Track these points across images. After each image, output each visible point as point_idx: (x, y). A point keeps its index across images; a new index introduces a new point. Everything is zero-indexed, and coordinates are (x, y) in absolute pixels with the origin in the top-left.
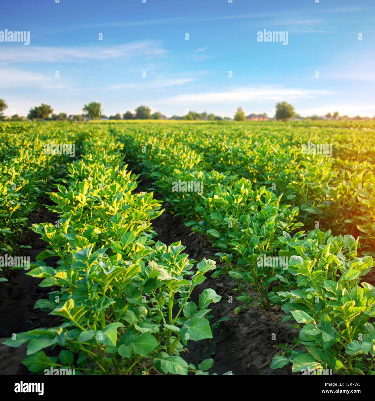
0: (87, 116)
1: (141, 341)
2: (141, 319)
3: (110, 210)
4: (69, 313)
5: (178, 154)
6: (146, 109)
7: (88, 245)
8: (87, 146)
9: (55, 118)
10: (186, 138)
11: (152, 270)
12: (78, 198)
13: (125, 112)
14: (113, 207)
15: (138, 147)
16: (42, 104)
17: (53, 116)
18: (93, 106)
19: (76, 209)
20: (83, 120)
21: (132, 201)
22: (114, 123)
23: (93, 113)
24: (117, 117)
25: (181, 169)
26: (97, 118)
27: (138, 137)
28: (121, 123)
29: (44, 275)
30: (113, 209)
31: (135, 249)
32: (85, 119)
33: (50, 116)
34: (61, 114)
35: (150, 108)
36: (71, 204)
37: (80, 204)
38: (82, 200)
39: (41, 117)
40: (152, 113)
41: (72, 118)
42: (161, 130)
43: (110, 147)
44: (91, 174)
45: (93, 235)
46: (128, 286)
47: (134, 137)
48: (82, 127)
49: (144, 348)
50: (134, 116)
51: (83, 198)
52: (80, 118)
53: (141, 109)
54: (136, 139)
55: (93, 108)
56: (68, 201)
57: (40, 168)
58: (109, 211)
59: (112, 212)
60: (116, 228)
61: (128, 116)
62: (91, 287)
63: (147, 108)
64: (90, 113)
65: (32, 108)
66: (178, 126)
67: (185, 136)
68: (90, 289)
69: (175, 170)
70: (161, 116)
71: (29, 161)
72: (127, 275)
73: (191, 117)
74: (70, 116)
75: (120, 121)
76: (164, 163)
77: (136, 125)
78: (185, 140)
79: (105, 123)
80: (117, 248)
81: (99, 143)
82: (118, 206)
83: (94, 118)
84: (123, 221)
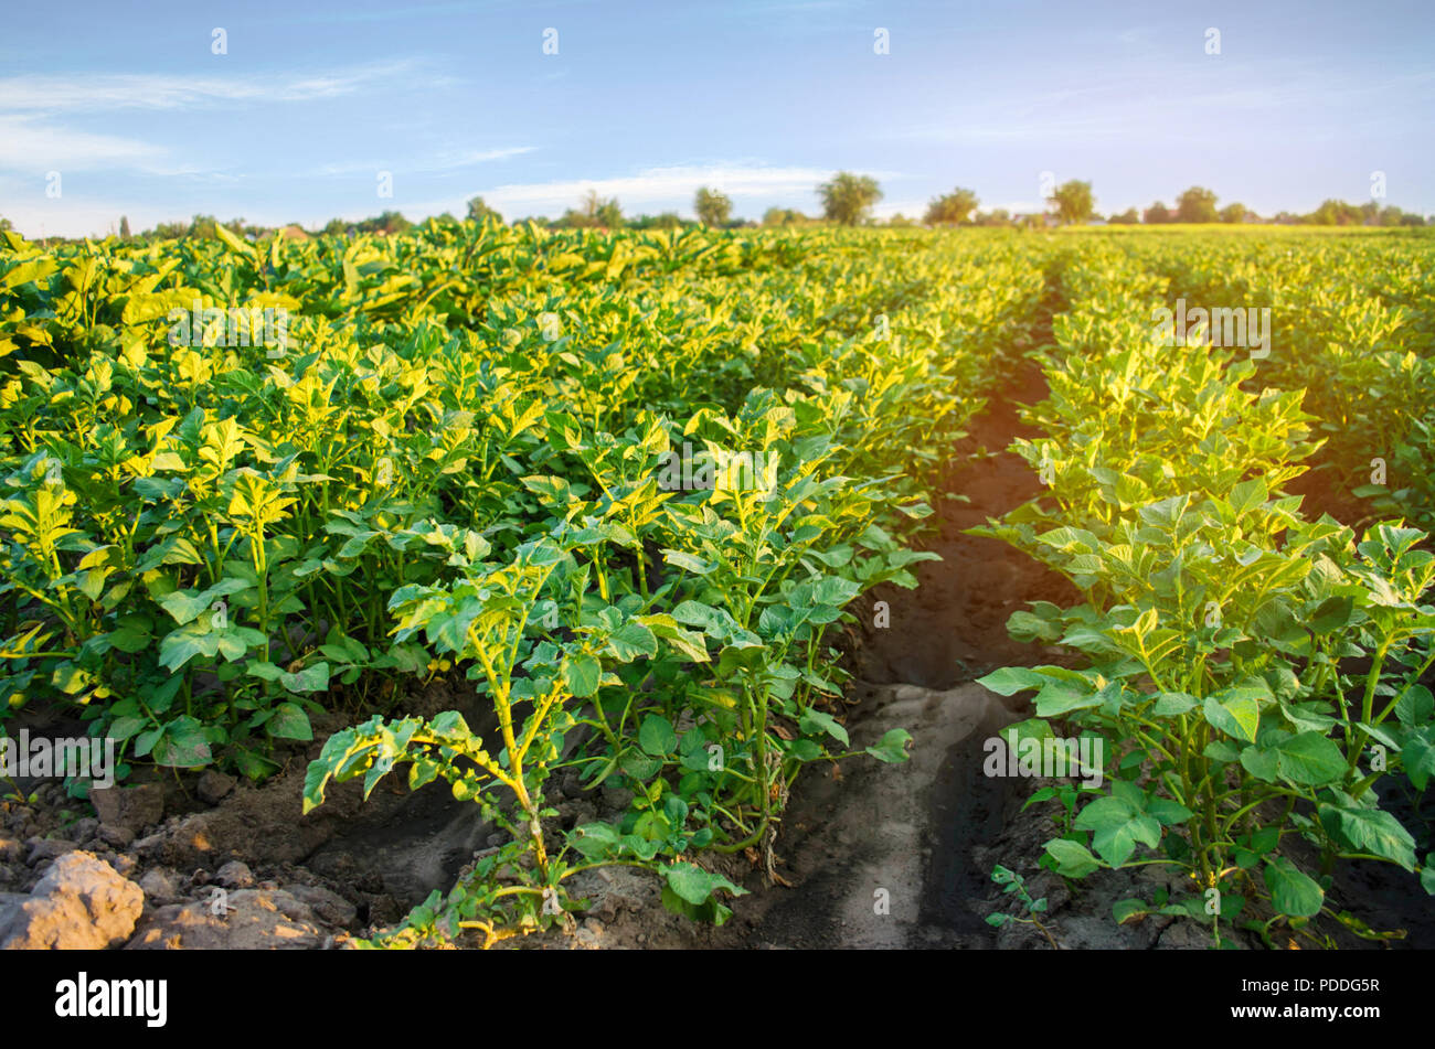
0: (1057, 216)
1: (1300, 749)
2: (1282, 700)
3: (1194, 424)
4: (1141, 640)
5: (1334, 305)
6: (1204, 196)
7: (1146, 499)
8: (1079, 281)
9: (982, 222)
10: (1337, 266)
11: (1324, 582)
12: (1113, 389)
13: (1149, 205)
14: (1203, 418)
15: (1204, 289)
16: (957, 189)
17: (978, 217)
18: (1073, 191)
19: (1103, 414)
20: (1044, 225)
21: (1244, 408)
22: (1120, 233)
23: (1072, 209)
24: (1129, 219)
25: (1346, 344)
26: (1081, 221)
27: (1201, 263)
28: (1139, 233)
29: (1076, 546)
30: (1201, 423)
31: (1269, 525)
32: (1051, 223)
33: (971, 216)
34: (996, 212)
35: (1216, 191)
36: (1095, 403)
37: (1114, 405)
38: (1120, 396)
39: (952, 218)
40: (1219, 207)
41: (1020, 221)
42: (1262, 245)
43: (1136, 284)
44: (1115, 341)
45: (1158, 479)
46: (1269, 608)
47: (1189, 264)
48: (1053, 241)
49: (1310, 770)
50: (1172, 215)
51: (1121, 389)
52: (1040, 221)
53: (1193, 197)
54: (1195, 268)
55: (1073, 195)
56: (1089, 395)
57: (982, 326)
58: (1191, 427)
59: (1197, 428)
60: (1215, 468)
61: (1157, 216)
62: (1187, 592)
63: (1209, 193)
64: (1063, 209)
65: (933, 198)
66: (1298, 239)
67: (1333, 264)
68: (1184, 596)
69: (1330, 344)
70: (1245, 213)
71: (959, 309)
72: (1273, 581)
73: (1330, 216)
74: (1017, 216)
75: (1137, 228)
76: (1290, 327)
77: (1179, 238)
78: (1335, 271)
79: (1098, 233)
80: (1224, 515)
81: (1110, 275)
82: (1213, 416)
83: (1072, 220)
84: (1230, 453)
